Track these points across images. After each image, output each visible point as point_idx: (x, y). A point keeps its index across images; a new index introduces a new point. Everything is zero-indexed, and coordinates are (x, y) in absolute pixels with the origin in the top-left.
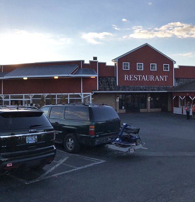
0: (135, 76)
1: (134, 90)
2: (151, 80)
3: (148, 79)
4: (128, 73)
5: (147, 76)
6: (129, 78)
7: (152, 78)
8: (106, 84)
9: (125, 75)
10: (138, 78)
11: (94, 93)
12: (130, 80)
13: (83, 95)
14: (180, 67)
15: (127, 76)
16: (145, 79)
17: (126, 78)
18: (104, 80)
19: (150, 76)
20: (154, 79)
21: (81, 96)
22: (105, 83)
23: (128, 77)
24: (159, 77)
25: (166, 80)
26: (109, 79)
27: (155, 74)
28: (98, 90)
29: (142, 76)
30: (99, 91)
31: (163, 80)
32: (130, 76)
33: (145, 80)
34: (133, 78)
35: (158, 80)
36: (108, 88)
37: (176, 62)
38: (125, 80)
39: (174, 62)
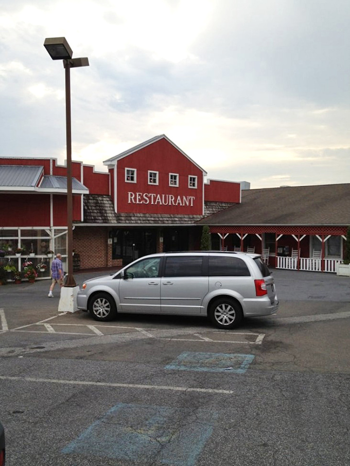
0: (146, 196)
1: (156, 222)
2: (170, 204)
3: (165, 202)
4: (134, 188)
5: (163, 196)
6: (135, 198)
7: (171, 200)
8: (97, 210)
9: (130, 193)
10: (150, 198)
11: (76, 227)
12: (138, 202)
13: (53, 231)
14: (211, 181)
15: (131, 195)
16: (161, 202)
17: (131, 199)
18: (90, 201)
19: (169, 197)
20: (175, 201)
21: (48, 232)
22: (93, 208)
23: (133, 196)
24: (182, 199)
25: (192, 205)
26: (100, 198)
27: (176, 192)
28: (82, 220)
29: (157, 196)
30: (84, 222)
31: (188, 204)
32: (138, 194)
33: (161, 204)
34: (142, 199)
35: (181, 205)
36: (100, 218)
37: (207, 173)
38: (129, 202)
39: (204, 173)
